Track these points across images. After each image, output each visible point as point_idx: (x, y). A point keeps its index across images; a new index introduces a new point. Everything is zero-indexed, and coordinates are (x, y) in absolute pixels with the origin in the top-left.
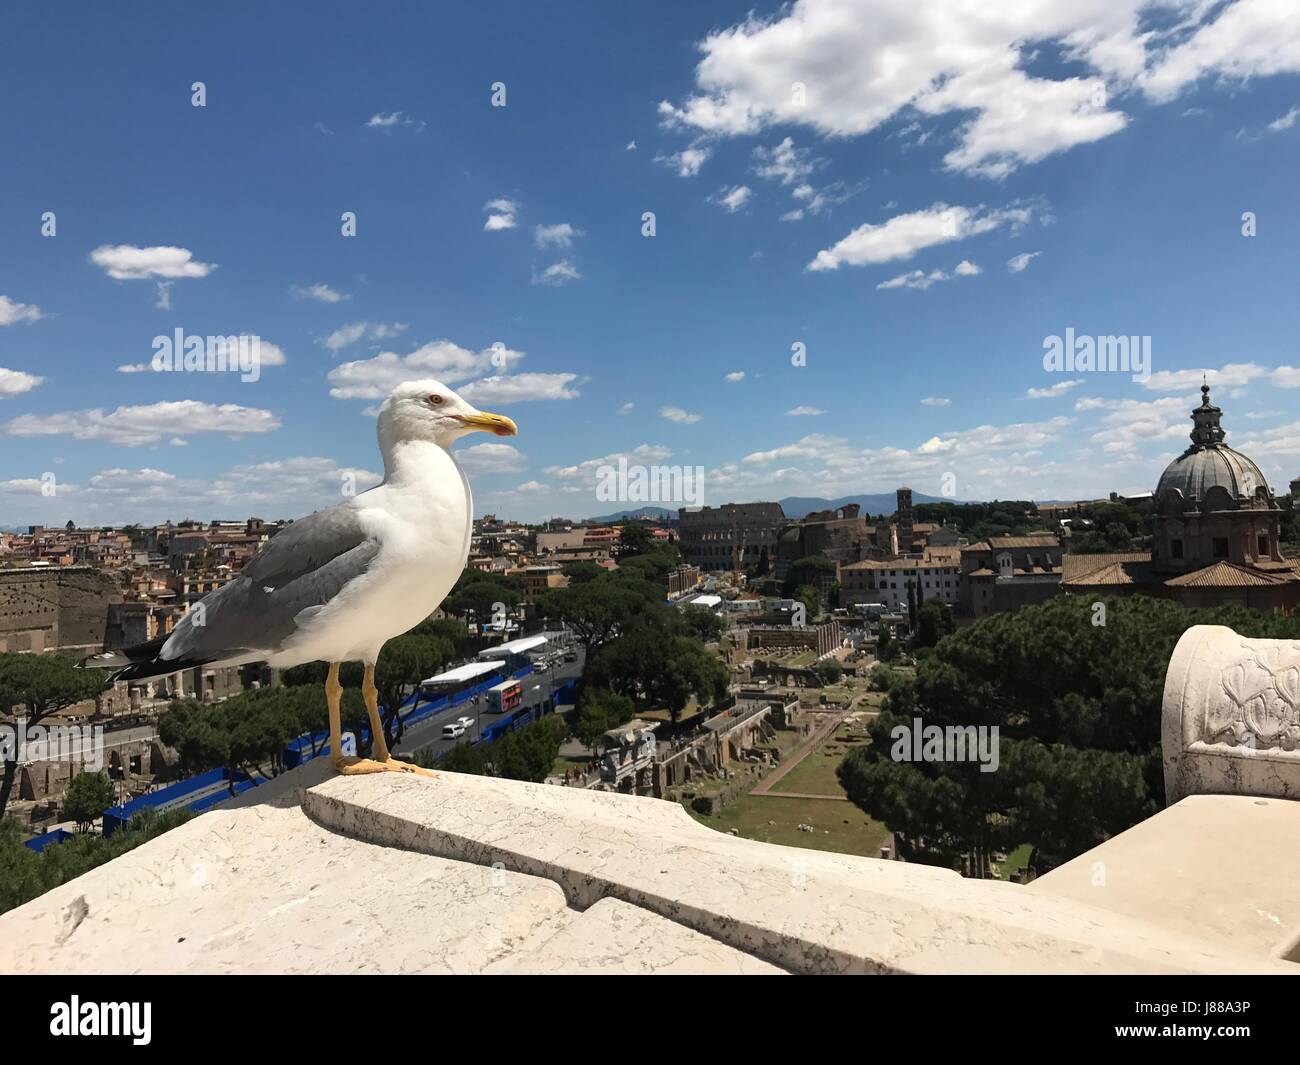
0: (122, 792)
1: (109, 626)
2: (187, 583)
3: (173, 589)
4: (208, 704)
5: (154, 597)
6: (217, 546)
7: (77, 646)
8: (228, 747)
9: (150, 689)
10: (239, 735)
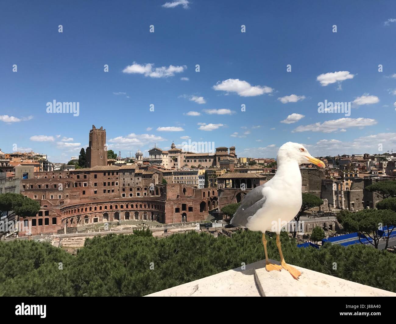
0: (327, 234)
1: (322, 186)
2: (344, 174)
3: (340, 176)
4: (352, 212)
5: (335, 178)
6: (354, 163)
7: (314, 191)
8: (358, 226)
9: (334, 205)
10: (361, 223)
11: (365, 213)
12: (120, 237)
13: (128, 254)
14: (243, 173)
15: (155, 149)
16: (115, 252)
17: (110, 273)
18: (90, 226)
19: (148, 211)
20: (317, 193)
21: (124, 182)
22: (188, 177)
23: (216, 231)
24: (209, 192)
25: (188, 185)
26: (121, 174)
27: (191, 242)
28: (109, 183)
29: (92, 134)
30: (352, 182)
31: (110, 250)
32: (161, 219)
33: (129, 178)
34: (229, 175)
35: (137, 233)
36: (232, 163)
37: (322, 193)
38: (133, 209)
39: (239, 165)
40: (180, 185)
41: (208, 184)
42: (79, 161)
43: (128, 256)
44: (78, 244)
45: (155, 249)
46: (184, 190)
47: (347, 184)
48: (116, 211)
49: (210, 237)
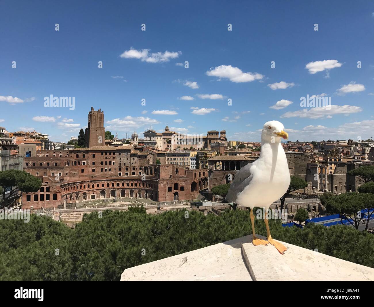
0: (310, 215)
1: (307, 169)
2: (329, 158)
3: (325, 160)
4: (335, 195)
5: (319, 162)
6: (338, 148)
7: (299, 174)
8: (340, 208)
9: (318, 188)
10: (343, 205)
11: (347, 195)
12: (116, 213)
13: (123, 229)
14: (233, 155)
15: (150, 131)
16: (111, 227)
17: (106, 246)
18: (88, 202)
19: (142, 189)
20: (302, 176)
21: (121, 161)
22: (180, 158)
23: (206, 210)
24: (200, 173)
25: (180, 166)
26: (118, 154)
27: (182, 219)
28: (106, 163)
29: (90, 116)
30: (335, 166)
31: (106, 225)
32: (154, 197)
33: (126, 158)
34: (219, 158)
35: (132, 210)
36: (222, 146)
37: (307, 176)
38: (128, 187)
39: (229, 148)
40: (173, 165)
41: (199, 165)
42: (79, 141)
43: (123, 231)
44: (77, 219)
45: (149, 225)
46: (177, 171)
47: (331, 168)
48: (112, 189)
49: (201, 215)
